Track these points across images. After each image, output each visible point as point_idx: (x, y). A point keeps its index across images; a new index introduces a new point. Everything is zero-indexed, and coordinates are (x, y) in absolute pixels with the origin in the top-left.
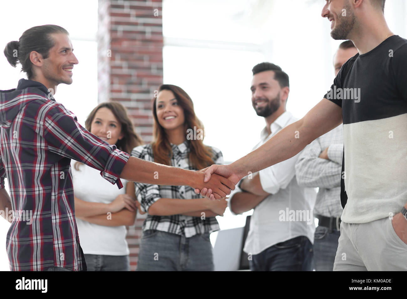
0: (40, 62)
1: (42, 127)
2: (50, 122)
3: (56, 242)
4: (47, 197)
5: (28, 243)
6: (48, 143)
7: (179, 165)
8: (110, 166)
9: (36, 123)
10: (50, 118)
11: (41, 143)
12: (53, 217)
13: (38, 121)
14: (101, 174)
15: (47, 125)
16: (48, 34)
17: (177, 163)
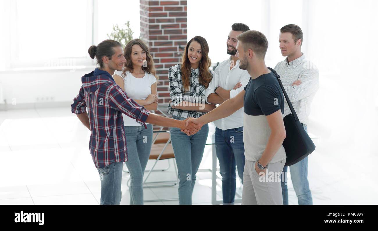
0: (107, 61)
1: (108, 98)
2: (111, 96)
3: (115, 151)
4: (111, 131)
5: (102, 151)
6: (110, 105)
7: (194, 82)
8: (140, 118)
9: (105, 96)
10: (111, 95)
11: (107, 105)
12: (114, 139)
13: (106, 95)
14: (136, 120)
15: (110, 98)
16: (112, 48)
17: (194, 80)
